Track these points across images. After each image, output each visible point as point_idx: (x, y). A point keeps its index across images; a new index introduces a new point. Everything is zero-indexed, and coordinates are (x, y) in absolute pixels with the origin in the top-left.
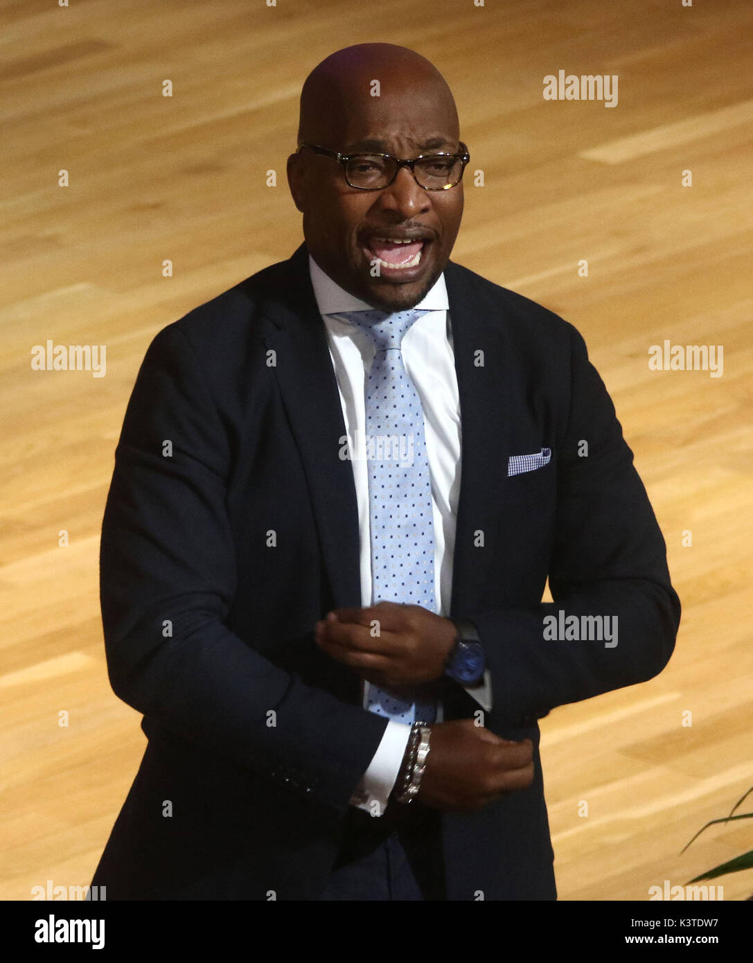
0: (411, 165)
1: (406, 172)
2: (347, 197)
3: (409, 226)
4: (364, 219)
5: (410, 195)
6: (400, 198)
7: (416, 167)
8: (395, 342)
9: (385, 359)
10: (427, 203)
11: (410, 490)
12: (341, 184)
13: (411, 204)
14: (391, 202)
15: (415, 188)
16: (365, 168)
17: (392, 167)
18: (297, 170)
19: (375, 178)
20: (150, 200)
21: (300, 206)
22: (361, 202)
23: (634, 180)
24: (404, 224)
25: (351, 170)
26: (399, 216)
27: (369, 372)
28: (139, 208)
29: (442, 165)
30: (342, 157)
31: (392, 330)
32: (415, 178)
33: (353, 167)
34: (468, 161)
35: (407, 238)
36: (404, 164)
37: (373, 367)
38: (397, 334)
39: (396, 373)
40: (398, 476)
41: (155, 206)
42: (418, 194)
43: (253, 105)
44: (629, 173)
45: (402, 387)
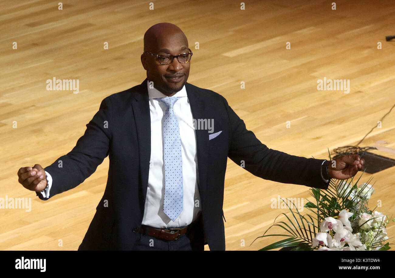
0: (177, 57)
1: (175, 59)
2: (160, 66)
3: (177, 74)
4: (165, 72)
5: (177, 65)
6: (174, 66)
7: (178, 57)
8: (171, 106)
9: (169, 111)
10: (182, 67)
11: (175, 147)
12: (158, 63)
13: (178, 68)
14: (172, 68)
15: (179, 63)
16: (165, 58)
17: (172, 57)
18: (144, 59)
19: (167, 61)
20: (104, 67)
21: (145, 68)
22: (164, 68)
23: (237, 62)
24: (176, 73)
25: (161, 59)
26: (174, 71)
27: (164, 114)
28: (102, 69)
29: (185, 57)
30: (159, 56)
31: (170, 103)
32: (178, 61)
33: (161, 58)
34: (192, 55)
35: (176, 77)
36: (174, 57)
37: (165, 113)
38: (172, 104)
39: (172, 115)
40: (172, 143)
41: (106, 69)
42: (179, 64)
43: (133, 41)
44: (236, 60)
45: (173, 118)
